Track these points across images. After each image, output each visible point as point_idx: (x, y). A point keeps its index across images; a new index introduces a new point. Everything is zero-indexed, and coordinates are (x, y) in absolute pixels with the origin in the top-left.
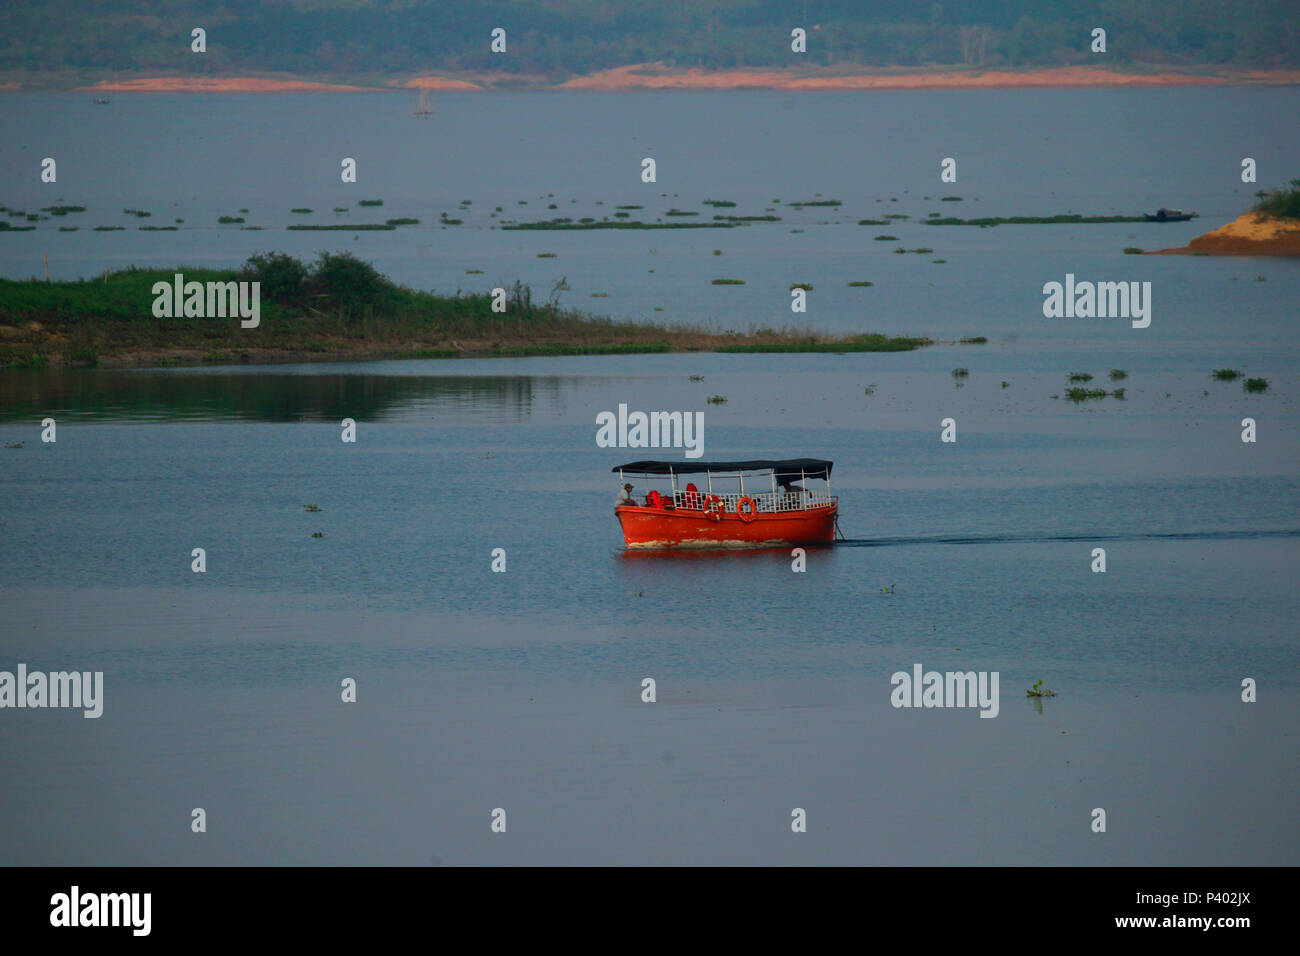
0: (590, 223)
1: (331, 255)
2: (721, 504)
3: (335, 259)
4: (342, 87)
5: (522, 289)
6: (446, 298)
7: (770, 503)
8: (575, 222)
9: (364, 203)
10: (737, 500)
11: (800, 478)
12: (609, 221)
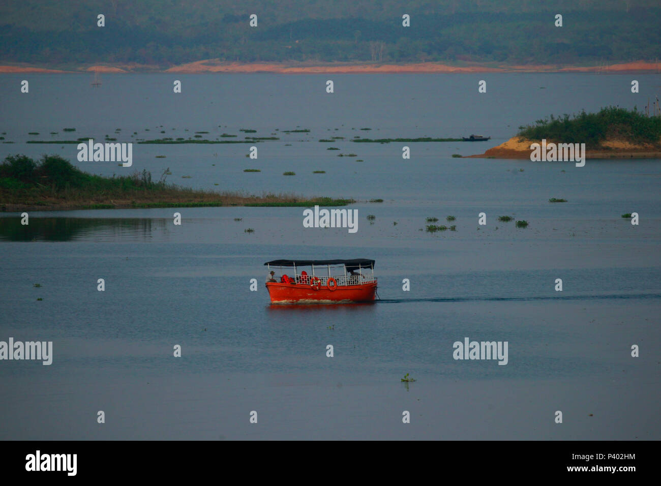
0: (183, 141)
1: (48, 156)
2: (319, 281)
3: (50, 158)
4: (55, 71)
5: (147, 174)
6: (108, 178)
7: (343, 281)
8: (174, 140)
9: (66, 130)
10: (327, 279)
11: (359, 268)
12: (191, 140)
